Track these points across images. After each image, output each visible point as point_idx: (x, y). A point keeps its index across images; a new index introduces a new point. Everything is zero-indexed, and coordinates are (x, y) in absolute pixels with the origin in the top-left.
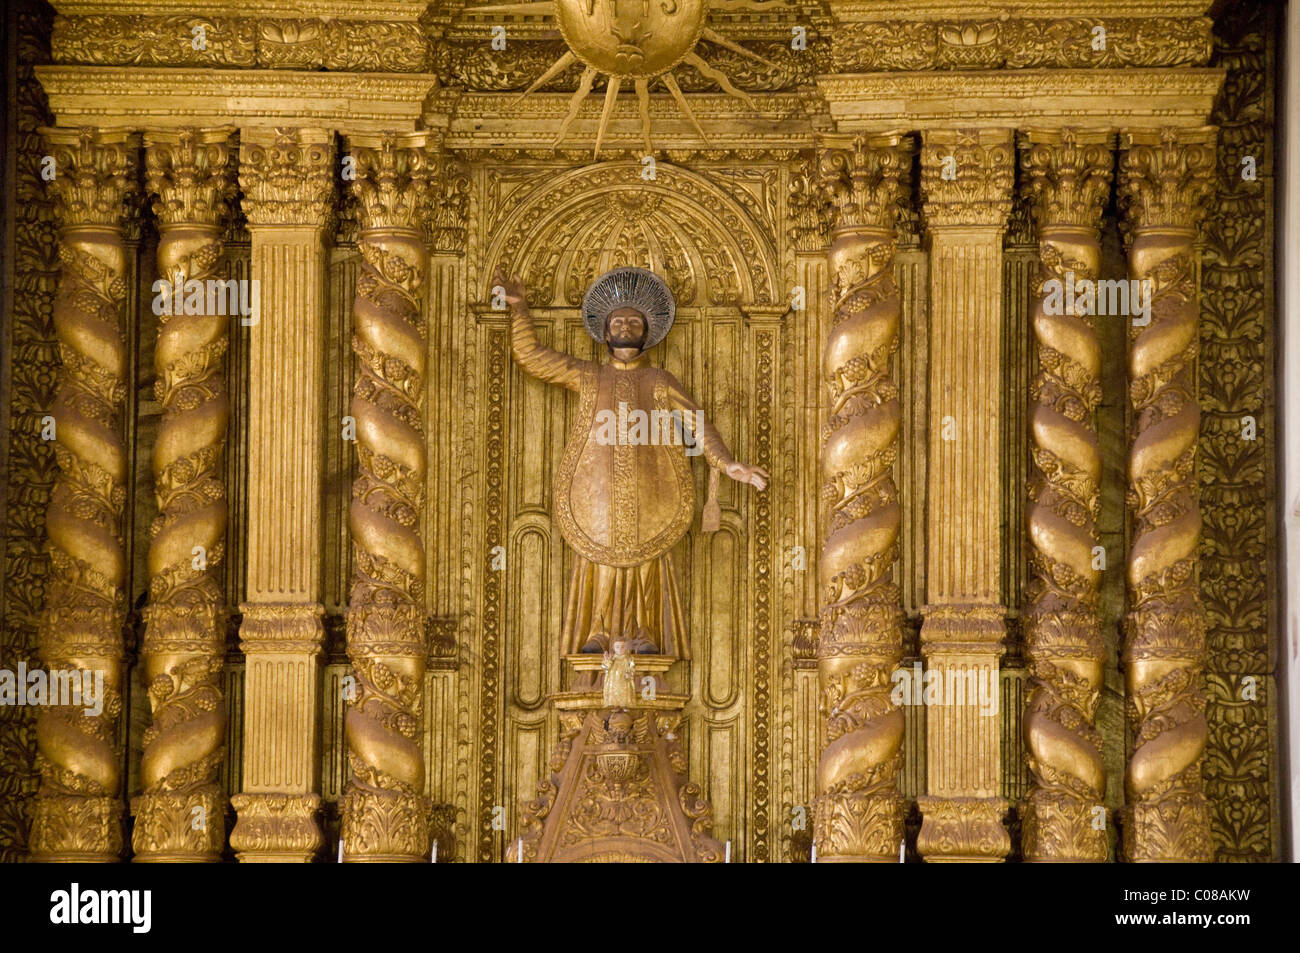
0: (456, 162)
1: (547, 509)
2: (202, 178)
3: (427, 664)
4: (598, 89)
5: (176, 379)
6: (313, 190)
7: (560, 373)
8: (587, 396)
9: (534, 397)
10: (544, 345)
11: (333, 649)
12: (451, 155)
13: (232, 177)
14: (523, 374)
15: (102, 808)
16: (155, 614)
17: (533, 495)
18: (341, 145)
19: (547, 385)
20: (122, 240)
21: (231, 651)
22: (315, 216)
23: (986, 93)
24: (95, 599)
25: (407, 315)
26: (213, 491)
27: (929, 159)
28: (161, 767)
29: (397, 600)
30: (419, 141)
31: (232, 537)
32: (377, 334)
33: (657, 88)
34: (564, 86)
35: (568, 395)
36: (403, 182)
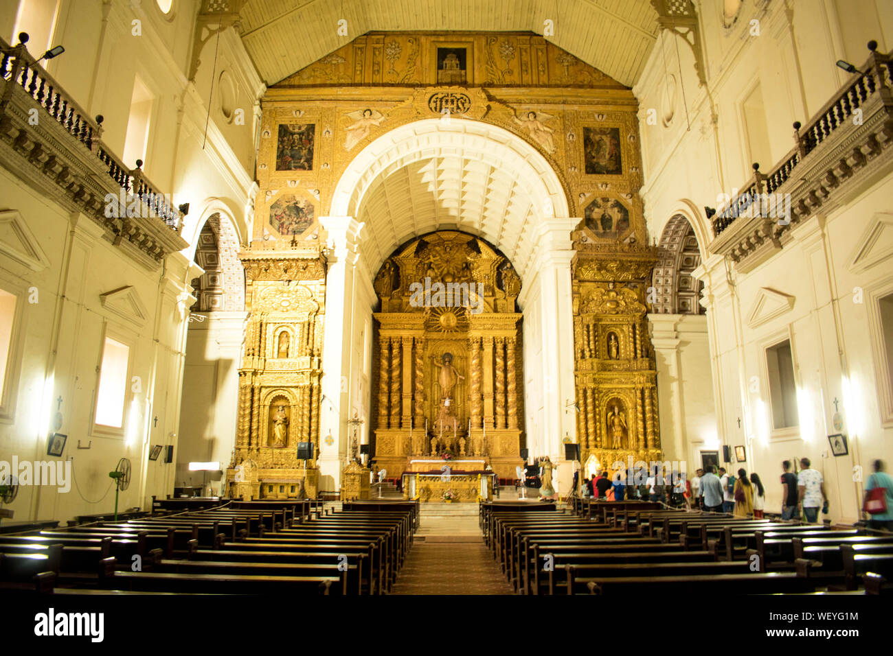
0: (427, 340)
1: (438, 381)
2: (398, 342)
3: (424, 400)
4: (445, 331)
5: (394, 366)
6: (411, 344)
7: (440, 365)
8: (443, 368)
9: (436, 368)
10: (437, 362)
11: (413, 399)
12: (426, 339)
13: (401, 342)
14: (435, 365)
15: (387, 417)
16: (392, 394)
17: (436, 380)
18: (414, 338)
19: (438, 367)
20: (387, 349)
21: (401, 399)
22: (411, 347)
23: (490, 332)
24: (385, 392)
25: (422, 358)
26: (399, 379)
27: (483, 340)
28: (393, 412)
29: (421, 393)
30: (423, 337)
31: (401, 384)
32: (418, 360)
33: (451, 331)
34: (440, 331)
35: (441, 368)
36: (421, 342)
